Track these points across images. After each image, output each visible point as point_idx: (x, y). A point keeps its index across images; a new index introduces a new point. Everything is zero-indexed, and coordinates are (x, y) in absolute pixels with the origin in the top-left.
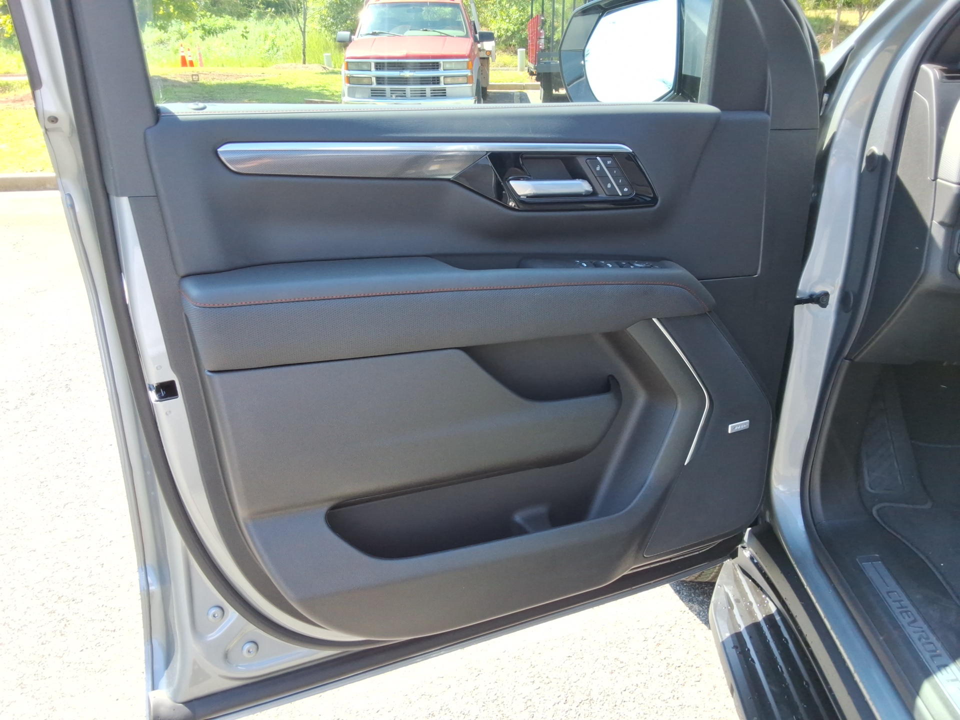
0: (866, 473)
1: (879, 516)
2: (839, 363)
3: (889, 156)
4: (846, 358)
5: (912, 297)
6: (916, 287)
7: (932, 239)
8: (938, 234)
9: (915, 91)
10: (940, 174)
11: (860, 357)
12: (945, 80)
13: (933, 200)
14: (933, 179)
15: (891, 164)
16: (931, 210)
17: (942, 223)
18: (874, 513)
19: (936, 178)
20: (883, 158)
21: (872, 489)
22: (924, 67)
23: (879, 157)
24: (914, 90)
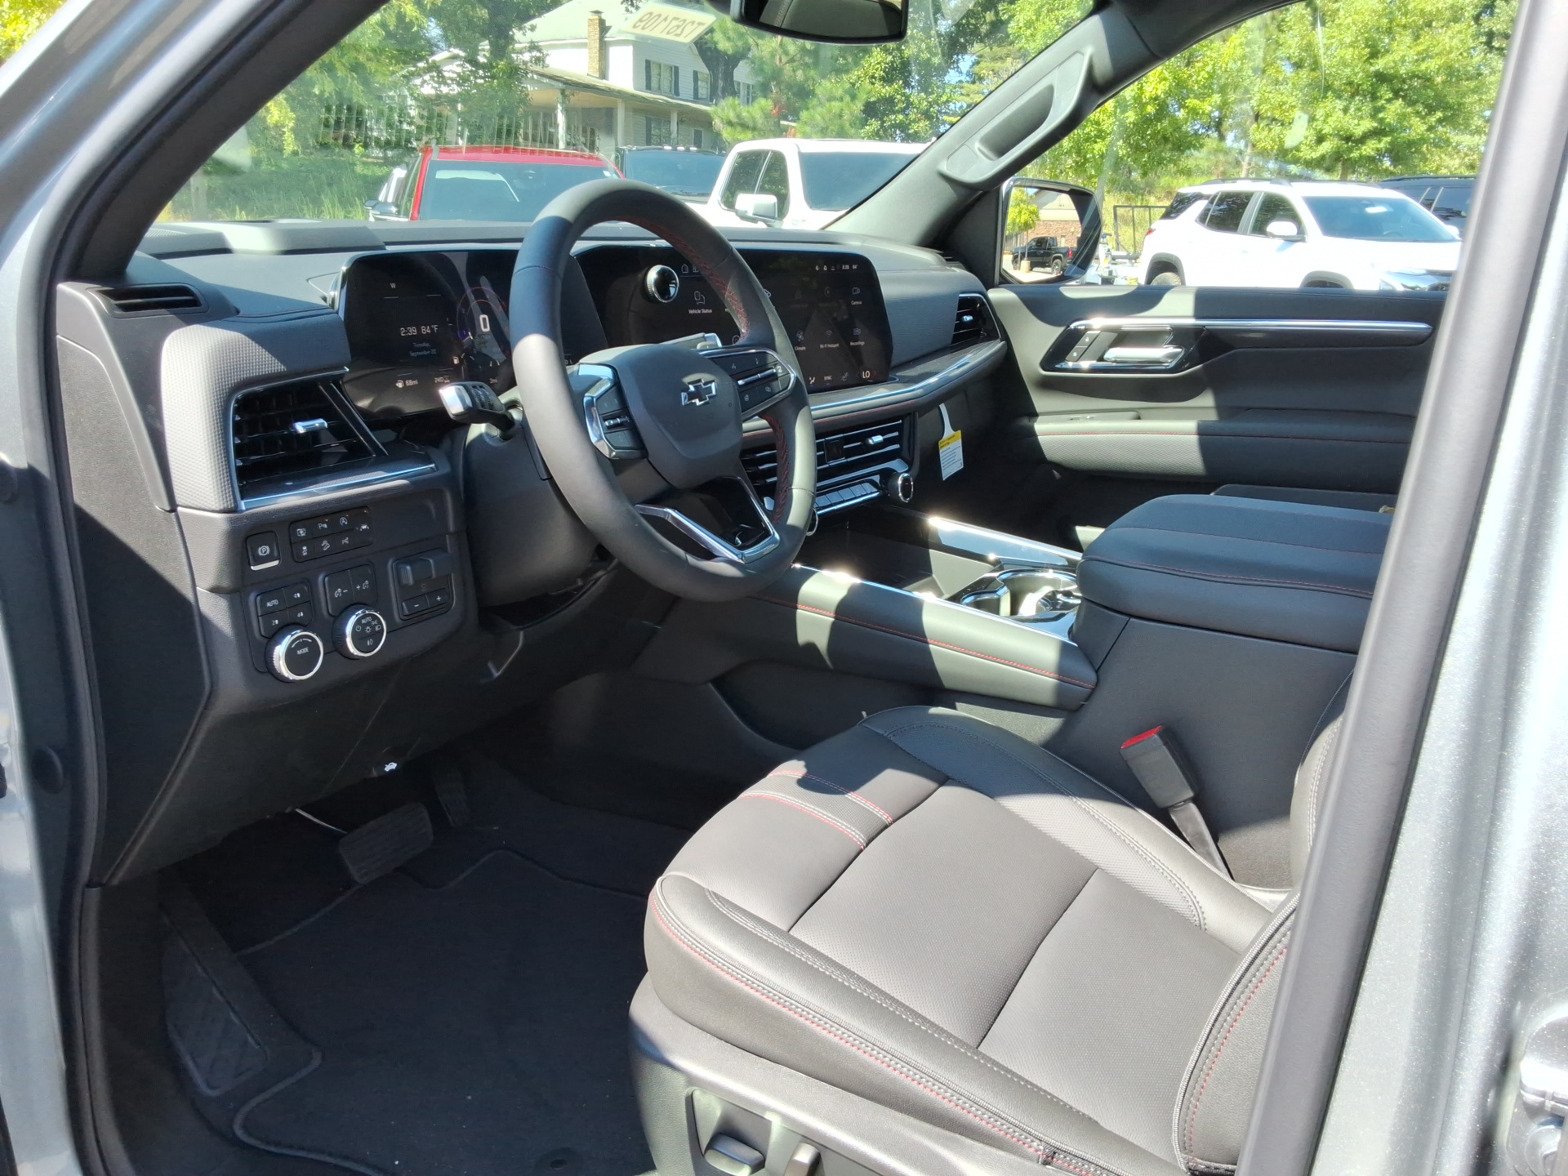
0: (191, 1065)
1: (250, 1135)
2: (77, 899)
3: (45, 469)
4: (89, 885)
5: (200, 736)
6: (202, 717)
7: (205, 621)
8: (215, 610)
9: (58, 337)
10: (179, 499)
11: (121, 874)
12: (119, 312)
13: (182, 550)
14: (168, 508)
15: (55, 482)
16: (186, 568)
17: (215, 590)
18: (239, 1133)
19: (173, 508)
20: (31, 474)
21: (212, 1088)
22: (67, 289)
23: (20, 472)
24: (56, 334)
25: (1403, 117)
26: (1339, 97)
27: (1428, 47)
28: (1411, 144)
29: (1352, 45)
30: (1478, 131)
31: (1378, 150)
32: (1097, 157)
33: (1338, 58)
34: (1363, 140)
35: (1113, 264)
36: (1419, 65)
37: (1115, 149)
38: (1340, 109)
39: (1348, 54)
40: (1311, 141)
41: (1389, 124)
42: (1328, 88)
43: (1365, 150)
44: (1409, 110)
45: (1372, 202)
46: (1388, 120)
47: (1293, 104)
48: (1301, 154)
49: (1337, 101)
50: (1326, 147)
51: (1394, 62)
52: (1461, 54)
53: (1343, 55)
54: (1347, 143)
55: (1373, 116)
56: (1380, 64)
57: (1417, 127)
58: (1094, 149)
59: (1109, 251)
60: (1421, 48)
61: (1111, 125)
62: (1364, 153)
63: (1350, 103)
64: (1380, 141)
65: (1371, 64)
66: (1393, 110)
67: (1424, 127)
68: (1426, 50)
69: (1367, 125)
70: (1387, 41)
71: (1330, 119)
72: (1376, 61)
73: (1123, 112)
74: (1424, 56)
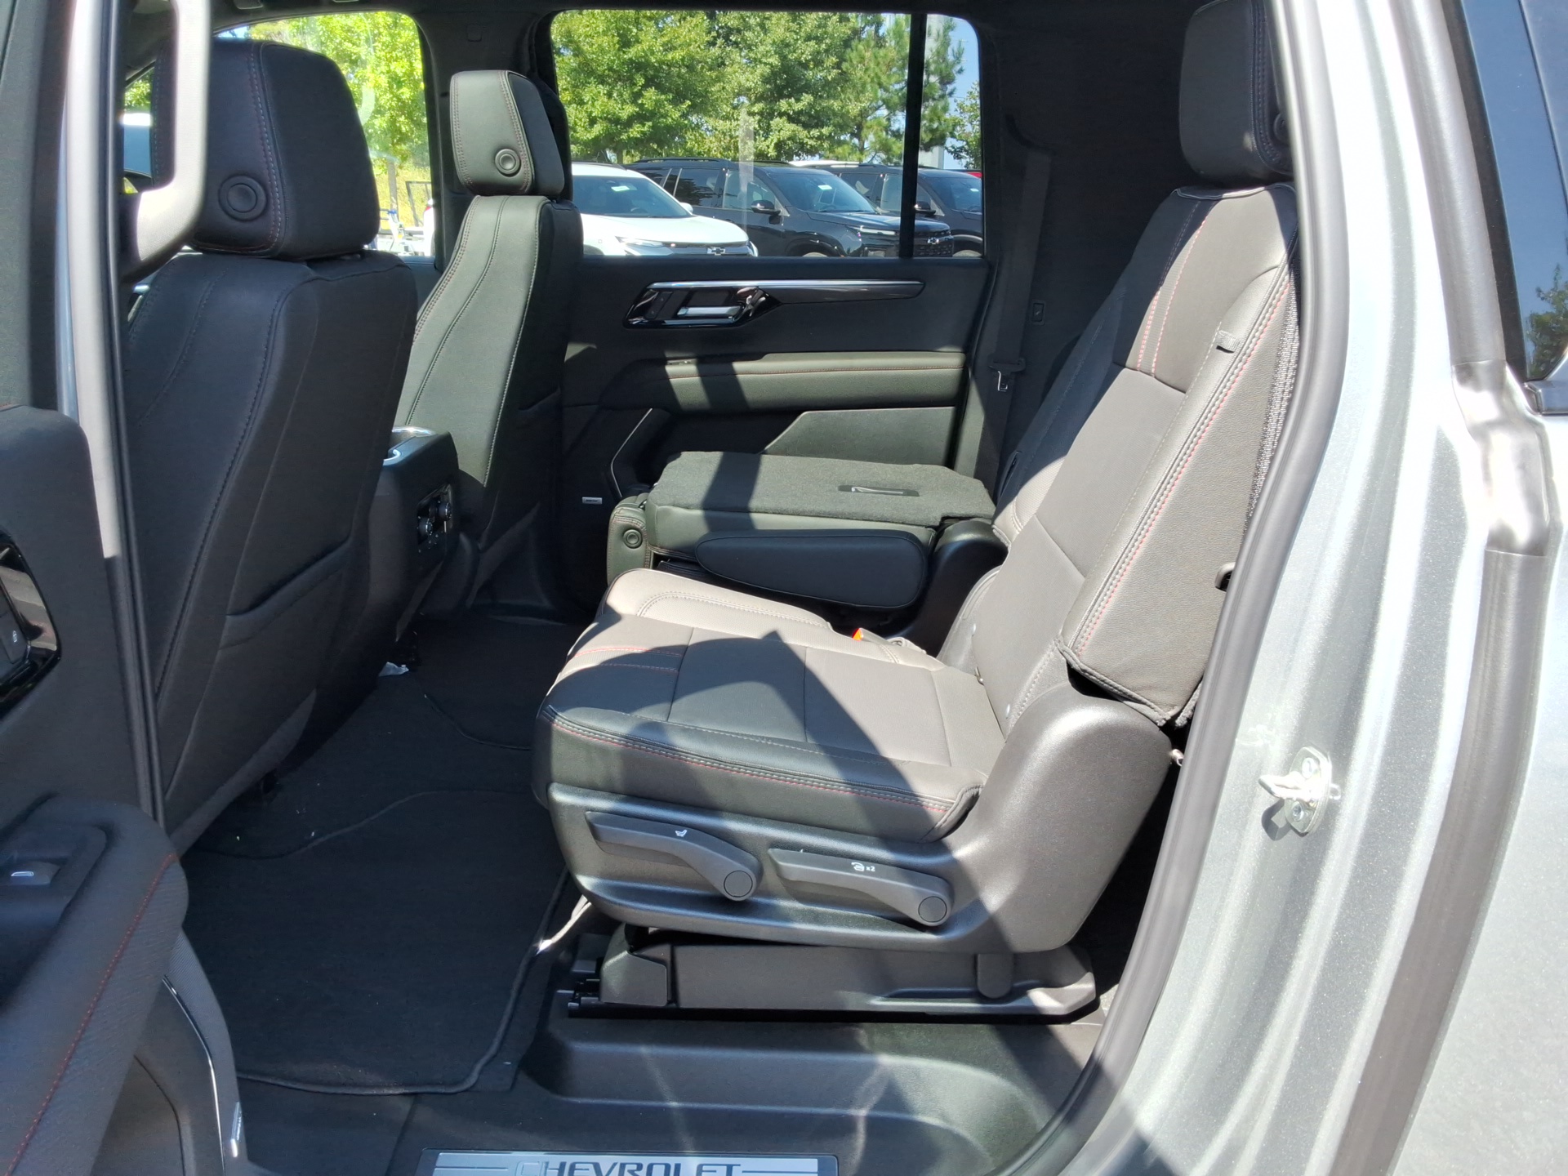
25: (659, 104)
26: (603, 82)
27: (671, 39)
28: (669, 128)
29: (605, 33)
30: (726, 118)
31: (642, 132)
32: (379, 132)
33: (596, 45)
34: (629, 123)
35: (408, 239)
36: (666, 55)
37: (398, 125)
38: (604, 94)
39: (605, 41)
40: (585, 123)
41: (647, 110)
42: (591, 73)
43: (632, 132)
44: (663, 97)
45: (618, 181)
46: (646, 106)
47: (564, 87)
48: (578, 135)
49: (600, 86)
50: (598, 129)
51: (644, 51)
52: (699, 47)
53: (600, 43)
54: (616, 125)
55: (634, 102)
56: (632, 53)
57: (674, 114)
58: (374, 124)
59: (401, 226)
60: (665, 39)
61: (388, 100)
62: (632, 136)
63: (613, 88)
64: (644, 125)
65: (624, 52)
66: (651, 96)
67: (678, 114)
68: (669, 42)
69: (629, 110)
70: (635, 30)
71: (596, 103)
72: (628, 50)
73: (399, 87)
74: (669, 47)
